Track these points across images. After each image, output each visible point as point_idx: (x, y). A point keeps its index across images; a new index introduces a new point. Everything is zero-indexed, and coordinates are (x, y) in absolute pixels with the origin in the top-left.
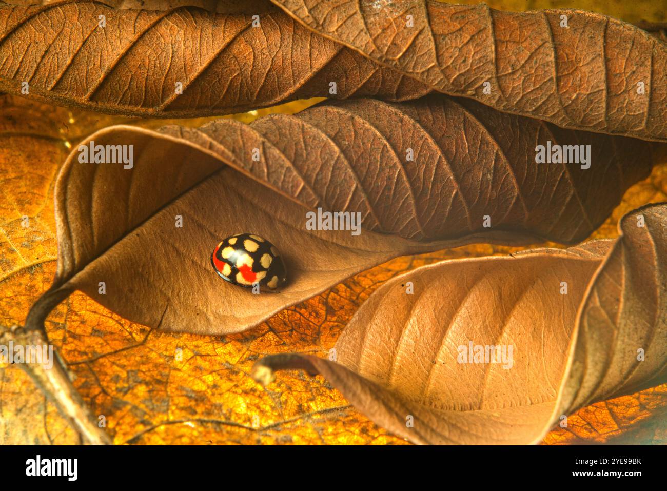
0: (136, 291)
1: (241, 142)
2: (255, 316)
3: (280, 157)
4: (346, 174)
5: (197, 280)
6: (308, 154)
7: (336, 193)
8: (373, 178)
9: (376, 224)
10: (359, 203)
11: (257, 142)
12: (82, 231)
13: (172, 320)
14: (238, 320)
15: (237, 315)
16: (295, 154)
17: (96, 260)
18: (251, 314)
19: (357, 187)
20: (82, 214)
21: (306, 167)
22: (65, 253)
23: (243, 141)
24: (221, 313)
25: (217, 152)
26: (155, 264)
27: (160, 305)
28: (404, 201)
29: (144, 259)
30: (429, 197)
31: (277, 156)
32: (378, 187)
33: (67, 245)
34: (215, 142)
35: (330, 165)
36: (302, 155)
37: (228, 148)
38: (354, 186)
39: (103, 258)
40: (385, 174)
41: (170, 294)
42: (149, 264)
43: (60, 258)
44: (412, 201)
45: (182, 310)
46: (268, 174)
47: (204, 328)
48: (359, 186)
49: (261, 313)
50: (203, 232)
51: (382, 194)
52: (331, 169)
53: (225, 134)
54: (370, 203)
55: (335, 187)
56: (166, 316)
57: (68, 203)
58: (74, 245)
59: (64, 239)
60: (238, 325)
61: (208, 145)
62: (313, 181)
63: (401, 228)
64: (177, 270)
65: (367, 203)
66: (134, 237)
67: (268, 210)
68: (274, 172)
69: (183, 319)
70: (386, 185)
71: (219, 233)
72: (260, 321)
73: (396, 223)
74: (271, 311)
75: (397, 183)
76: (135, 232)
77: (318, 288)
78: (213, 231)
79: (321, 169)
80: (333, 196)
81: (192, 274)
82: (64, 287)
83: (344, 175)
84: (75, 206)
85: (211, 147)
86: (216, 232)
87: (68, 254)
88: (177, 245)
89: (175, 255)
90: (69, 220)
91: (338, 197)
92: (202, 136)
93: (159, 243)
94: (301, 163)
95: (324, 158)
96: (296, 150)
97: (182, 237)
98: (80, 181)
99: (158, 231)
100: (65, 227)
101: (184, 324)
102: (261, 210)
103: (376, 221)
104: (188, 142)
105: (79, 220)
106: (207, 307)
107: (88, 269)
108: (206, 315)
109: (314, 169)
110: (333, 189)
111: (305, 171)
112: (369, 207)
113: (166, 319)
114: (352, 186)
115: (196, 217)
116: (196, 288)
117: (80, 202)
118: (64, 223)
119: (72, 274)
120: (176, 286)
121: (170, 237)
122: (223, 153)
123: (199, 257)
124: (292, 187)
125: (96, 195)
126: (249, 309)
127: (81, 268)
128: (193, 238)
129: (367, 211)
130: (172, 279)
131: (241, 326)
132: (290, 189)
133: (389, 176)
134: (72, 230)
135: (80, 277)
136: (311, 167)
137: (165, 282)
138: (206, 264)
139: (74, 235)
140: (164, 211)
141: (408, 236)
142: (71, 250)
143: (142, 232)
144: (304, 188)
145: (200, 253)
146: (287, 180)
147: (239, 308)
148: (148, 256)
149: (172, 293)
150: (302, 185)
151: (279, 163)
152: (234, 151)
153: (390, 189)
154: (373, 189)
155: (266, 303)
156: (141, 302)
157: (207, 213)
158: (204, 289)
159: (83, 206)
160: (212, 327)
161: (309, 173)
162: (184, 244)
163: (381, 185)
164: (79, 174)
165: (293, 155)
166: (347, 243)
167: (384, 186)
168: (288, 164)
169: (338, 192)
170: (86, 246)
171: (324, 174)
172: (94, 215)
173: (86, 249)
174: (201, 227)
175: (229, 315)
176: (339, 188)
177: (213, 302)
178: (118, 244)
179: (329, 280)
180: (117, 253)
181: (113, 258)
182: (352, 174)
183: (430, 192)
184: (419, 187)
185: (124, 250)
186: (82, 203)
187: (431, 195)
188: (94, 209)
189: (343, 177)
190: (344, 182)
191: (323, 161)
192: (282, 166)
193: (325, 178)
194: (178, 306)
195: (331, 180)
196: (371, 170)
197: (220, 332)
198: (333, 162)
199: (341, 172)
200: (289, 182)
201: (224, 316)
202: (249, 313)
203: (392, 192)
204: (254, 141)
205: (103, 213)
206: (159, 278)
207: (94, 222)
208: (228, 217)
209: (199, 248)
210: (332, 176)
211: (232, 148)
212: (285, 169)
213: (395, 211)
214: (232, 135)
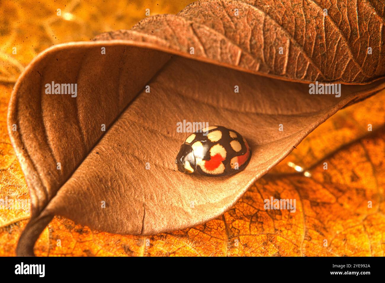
0: (111, 204)
1: (170, 30)
2: (230, 197)
3: (211, 33)
4: (277, 33)
5: (165, 180)
6: (236, 25)
7: (273, 53)
8: (302, 31)
9: (318, 74)
10: (297, 57)
11: (186, 26)
12: (44, 161)
13: (153, 223)
14: (215, 206)
15: (213, 202)
16: (224, 27)
17: (65, 185)
18: (225, 197)
19: (291, 43)
20: (39, 145)
21: (238, 36)
22: (35, 184)
23: (172, 29)
24: (197, 203)
25: (151, 42)
26: (122, 175)
27: (138, 211)
28: (338, 45)
29: (110, 173)
30: (359, 37)
31: (208, 33)
32: (310, 38)
33: (35, 177)
34: (146, 36)
35: (260, 29)
36: (230, 27)
37: (161, 37)
38: (288, 42)
39: (72, 181)
40: (313, 25)
41: (144, 199)
42: (116, 176)
43: (31, 190)
44: (345, 44)
45: (159, 211)
46: (205, 51)
47: (185, 221)
48: (292, 41)
49: (234, 192)
50: (157, 136)
51: (316, 43)
52: (262, 32)
53: (153, 28)
54: (307, 55)
55: (270, 48)
56: (146, 220)
57: (24, 137)
58: (41, 175)
59: (30, 172)
60: (216, 209)
61: (141, 39)
62: (249, 47)
63: (342, 73)
64: (143, 176)
65: (304, 55)
66: (95, 156)
67: (210, 101)
68: (210, 48)
69: (163, 219)
70: (317, 35)
71: (172, 134)
72: (236, 199)
73: (336, 70)
74: (244, 187)
75: (326, 31)
76: (94, 151)
77: (281, 153)
78: (166, 133)
79: (253, 35)
80: (271, 57)
81: (159, 176)
82: (43, 214)
83: (275, 34)
84: (32, 139)
85: (144, 40)
86: (168, 133)
87: (38, 184)
88: (137, 154)
89: (137, 163)
90: (30, 153)
91: (276, 57)
92: (132, 34)
93: (120, 156)
94: (232, 34)
95: (252, 24)
96: (224, 24)
97: (139, 146)
98: (29, 114)
99: (116, 145)
100: (28, 161)
101: (165, 223)
102: (204, 103)
103: (318, 70)
104: (121, 42)
105: (38, 151)
106: (182, 202)
107: (61, 193)
108: (182, 209)
109: (246, 36)
110: (269, 50)
111: (238, 40)
112: (307, 58)
113: (147, 223)
114: (286, 42)
115: (146, 124)
116: (166, 188)
117: (34, 134)
118: (26, 157)
119: (46, 202)
120: (147, 191)
121: (128, 148)
122: (157, 42)
123: (160, 159)
124: (231, 57)
125: (48, 125)
126: (221, 192)
127: (54, 194)
128: (149, 144)
129: (306, 63)
130: (142, 185)
131: (219, 209)
132: (230, 60)
133: (317, 26)
134: (35, 162)
135: (55, 202)
136: (243, 35)
137: (135, 189)
138: (168, 165)
139: (38, 166)
140: (115, 126)
141: (351, 80)
142: (40, 180)
143: (101, 149)
144: (242, 56)
145: (160, 155)
146: (224, 51)
147: (212, 195)
148: (113, 169)
149: (145, 198)
150: (240, 52)
151: (212, 39)
152: (166, 39)
153: (321, 38)
154: (306, 41)
155: (236, 182)
156: (119, 213)
157: (156, 118)
158: (174, 187)
159: (39, 137)
160: (192, 218)
161: (243, 41)
162: (142, 152)
163: (312, 36)
164: (27, 108)
165: (222, 28)
166: (292, 111)
167: (315, 36)
168: (221, 37)
169: (275, 51)
170: (52, 173)
171: (257, 39)
172: (51, 143)
173: (53, 176)
174: (153, 132)
175: (205, 203)
176: (274, 48)
177: (186, 196)
178: (82, 165)
179: (288, 144)
180: (84, 174)
181: (81, 179)
182: (283, 32)
183: (358, 31)
184: (347, 29)
185: (89, 169)
186: (37, 135)
187: (361, 35)
188: (50, 138)
189: (275, 37)
190: (277, 41)
191: (253, 27)
192: (215, 41)
193: (259, 42)
194: (155, 209)
195: (265, 43)
196: (299, 25)
197: (201, 221)
198: (261, 26)
199: (272, 33)
200: (226, 53)
201: (201, 205)
202: (223, 196)
203: (325, 40)
204: (182, 26)
205: (60, 139)
206: (130, 188)
207: (53, 150)
208: (175, 117)
209: (158, 151)
210: (265, 39)
211: (163, 37)
212: (219, 42)
213: (332, 57)
214: (160, 27)
